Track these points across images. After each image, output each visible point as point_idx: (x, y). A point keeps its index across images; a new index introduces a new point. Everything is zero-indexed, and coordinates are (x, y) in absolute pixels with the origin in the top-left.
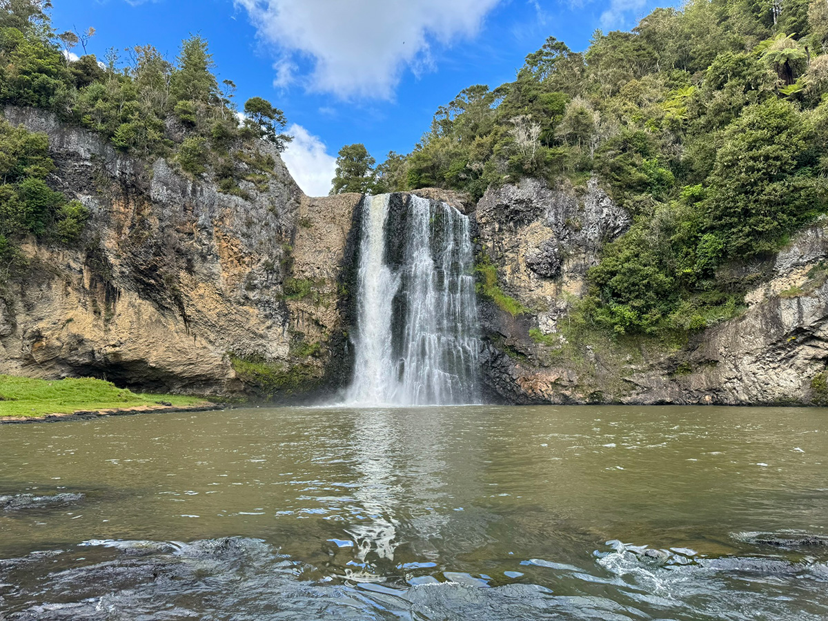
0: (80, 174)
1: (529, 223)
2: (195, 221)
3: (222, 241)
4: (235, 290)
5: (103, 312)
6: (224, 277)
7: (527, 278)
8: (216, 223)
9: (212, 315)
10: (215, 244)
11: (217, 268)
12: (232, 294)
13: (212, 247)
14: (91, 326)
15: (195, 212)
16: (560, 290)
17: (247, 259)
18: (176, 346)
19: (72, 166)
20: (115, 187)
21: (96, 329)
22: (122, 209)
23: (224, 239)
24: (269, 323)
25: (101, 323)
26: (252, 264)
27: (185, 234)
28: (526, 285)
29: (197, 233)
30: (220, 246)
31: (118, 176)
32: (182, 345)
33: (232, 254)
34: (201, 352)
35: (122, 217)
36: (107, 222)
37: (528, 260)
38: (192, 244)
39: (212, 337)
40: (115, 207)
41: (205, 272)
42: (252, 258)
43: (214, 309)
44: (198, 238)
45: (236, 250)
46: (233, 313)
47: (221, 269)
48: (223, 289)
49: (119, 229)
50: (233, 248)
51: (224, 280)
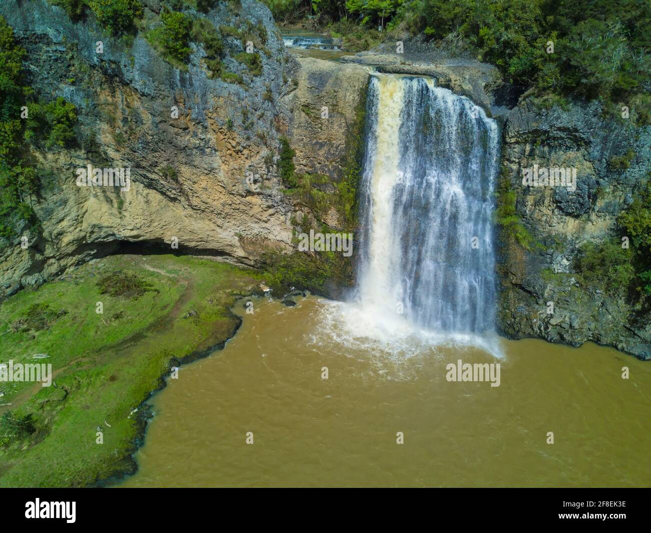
0: (56, 60)
1: (566, 149)
2: (188, 115)
3: (219, 134)
4: (237, 184)
5: (115, 201)
6: (224, 170)
7: (550, 213)
8: (210, 114)
9: (217, 205)
10: (212, 137)
11: (217, 161)
12: (234, 188)
13: (209, 141)
14: (107, 214)
15: (188, 105)
16: (583, 228)
17: (246, 152)
18: (187, 228)
19: (45, 52)
20: (98, 76)
21: (112, 217)
22: (110, 99)
23: (221, 132)
24: (271, 211)
25: (115, 211)
26: (251, 157)
27: (181, 128)
28: (548, 219)
29: (192, 128)
30: (217, 139)
31: (97, 63)
32: (192, 227)
33: (230, 147)
34: (211, 233)
35: (111, 108)
36: (97, 116)
37: (557, 197)
38: (189, 140)
39: (220, 222)
40: (102, 98)
41: (206, 166)
42: (250, 150)
43: (218, 200)
44: (194, 132)
45: (234, 144)
46: (237, 203)
47: (220, 161)
48: (225, 182)
49: (111, 121)
50: (231, 141)
51: (225, 174)
